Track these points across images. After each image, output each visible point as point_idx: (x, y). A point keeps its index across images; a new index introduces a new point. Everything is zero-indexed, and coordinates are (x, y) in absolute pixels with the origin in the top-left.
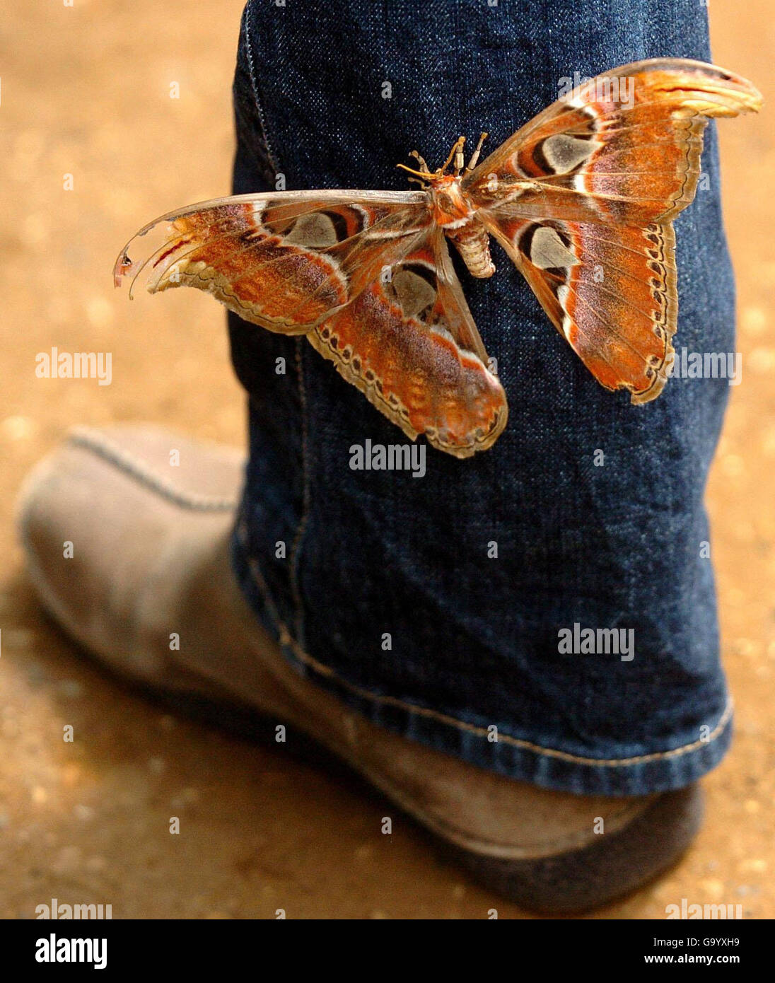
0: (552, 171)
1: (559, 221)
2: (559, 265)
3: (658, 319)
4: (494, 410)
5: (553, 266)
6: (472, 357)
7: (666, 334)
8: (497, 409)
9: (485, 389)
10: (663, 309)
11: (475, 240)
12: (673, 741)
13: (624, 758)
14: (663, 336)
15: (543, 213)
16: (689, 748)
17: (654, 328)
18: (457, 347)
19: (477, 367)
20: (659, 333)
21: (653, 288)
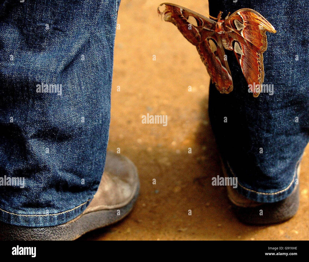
0: (236, 29)
1: (239, 42)
2: (240, 53)
3: (259, 77)
4: (229, 85)
5: (238, 53)
6: (225, 69)
7: (261, 82)
8: (230, 85)
9: (228, 78)
10: (261, 75)
11: (224, 39)
12: (260, 190)
13: (247, 188)
14: (260, 82)
15: (236, 39)
16: (264, 194)
17: (259, 79)
18: (221, 65)
19: (226, 72)
20: (259, 81)
21: (259, 68)
